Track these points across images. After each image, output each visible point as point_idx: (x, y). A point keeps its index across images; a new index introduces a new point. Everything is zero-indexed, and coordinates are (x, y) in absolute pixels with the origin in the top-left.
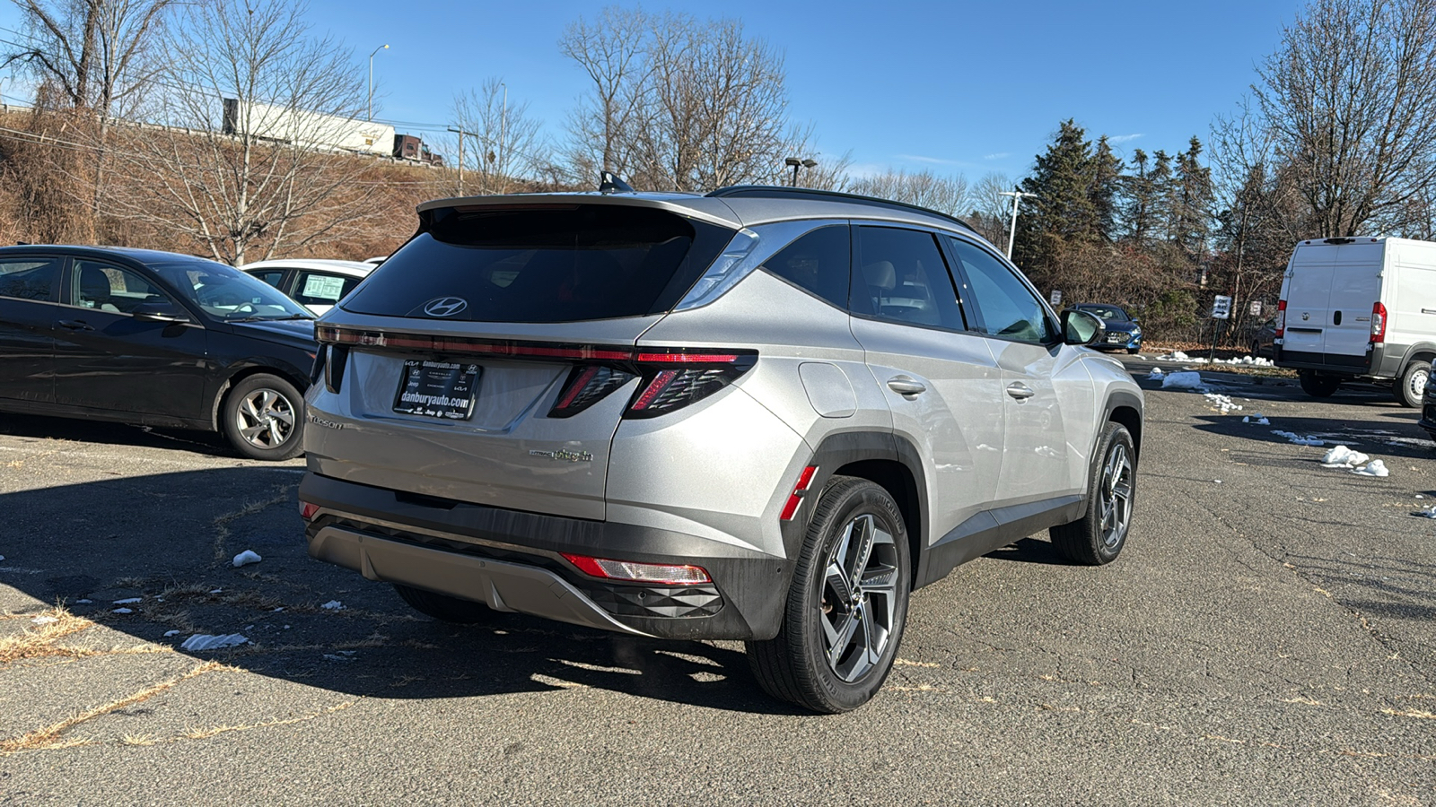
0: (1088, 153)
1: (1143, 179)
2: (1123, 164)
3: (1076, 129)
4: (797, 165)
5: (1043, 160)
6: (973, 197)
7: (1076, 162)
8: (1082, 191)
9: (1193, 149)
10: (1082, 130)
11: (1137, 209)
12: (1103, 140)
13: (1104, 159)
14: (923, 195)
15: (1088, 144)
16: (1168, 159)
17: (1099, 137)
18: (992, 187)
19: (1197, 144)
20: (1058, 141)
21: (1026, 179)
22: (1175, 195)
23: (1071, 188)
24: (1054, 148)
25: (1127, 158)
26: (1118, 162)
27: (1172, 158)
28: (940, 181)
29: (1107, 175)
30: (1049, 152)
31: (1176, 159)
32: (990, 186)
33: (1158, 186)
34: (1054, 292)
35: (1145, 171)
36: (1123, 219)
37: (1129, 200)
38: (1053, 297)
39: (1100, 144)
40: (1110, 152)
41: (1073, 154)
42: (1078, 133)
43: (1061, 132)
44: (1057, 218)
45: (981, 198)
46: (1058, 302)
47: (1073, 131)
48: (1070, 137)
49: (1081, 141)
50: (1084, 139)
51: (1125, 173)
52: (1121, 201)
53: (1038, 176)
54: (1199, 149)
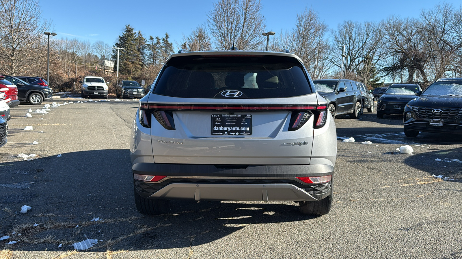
0: (136, 36)
1: (153, 45)
2: (146, 40)
3: (131, 28)
4: (49, 35)
5: (121, 37)
6: (93, 48)
7: (132, 39)
8: (135, 48)
9: (167, 37)
10: (133, 29)
11: (152, 55)
12: (140, 32)
13: (140, 39)
14: (75, 47)
15: (135, 33)
16: (160, 39)
17: (138, 31)
18: (99, 45)
19: (167, 35)
20: (125, 31)
21: (116, 43)
22: (163, 51)
23: (132, 47)
24: (125, 34)
25: (148, 39)
26: (145, 39)
27: (161, 39)
28: (81, 42)
29: (142, 43)
30: (123, 35)
31: (162, 40)
32: (98, 45)
33: (158, 48)
34: (142, 81)
35: (153, 43)
36: (148, 58)
37: (149, 52)
38: (142, 82)
39: (139, 33)
40: (142, 36)
41: (131, 36)
42: (132, 29)
43: (126, 28)
44: (128, 57)
45: (96, 49)
46: (144, 84)
47: (130, 29)
48: (129, 30)
49: (133, 32)
50: (134, 31)
51: (147, 43)
52: (147, 52)
53: (121, 43)
54: (168, 37)
